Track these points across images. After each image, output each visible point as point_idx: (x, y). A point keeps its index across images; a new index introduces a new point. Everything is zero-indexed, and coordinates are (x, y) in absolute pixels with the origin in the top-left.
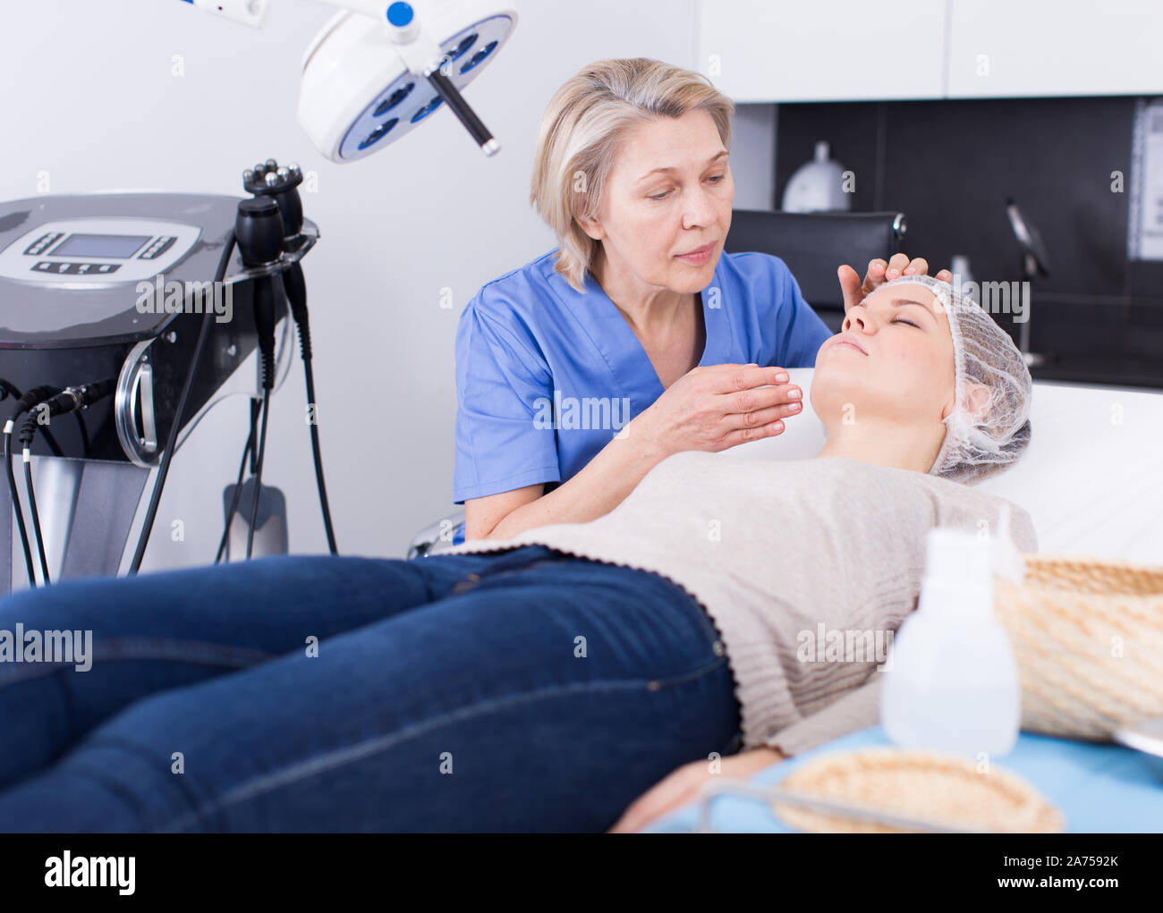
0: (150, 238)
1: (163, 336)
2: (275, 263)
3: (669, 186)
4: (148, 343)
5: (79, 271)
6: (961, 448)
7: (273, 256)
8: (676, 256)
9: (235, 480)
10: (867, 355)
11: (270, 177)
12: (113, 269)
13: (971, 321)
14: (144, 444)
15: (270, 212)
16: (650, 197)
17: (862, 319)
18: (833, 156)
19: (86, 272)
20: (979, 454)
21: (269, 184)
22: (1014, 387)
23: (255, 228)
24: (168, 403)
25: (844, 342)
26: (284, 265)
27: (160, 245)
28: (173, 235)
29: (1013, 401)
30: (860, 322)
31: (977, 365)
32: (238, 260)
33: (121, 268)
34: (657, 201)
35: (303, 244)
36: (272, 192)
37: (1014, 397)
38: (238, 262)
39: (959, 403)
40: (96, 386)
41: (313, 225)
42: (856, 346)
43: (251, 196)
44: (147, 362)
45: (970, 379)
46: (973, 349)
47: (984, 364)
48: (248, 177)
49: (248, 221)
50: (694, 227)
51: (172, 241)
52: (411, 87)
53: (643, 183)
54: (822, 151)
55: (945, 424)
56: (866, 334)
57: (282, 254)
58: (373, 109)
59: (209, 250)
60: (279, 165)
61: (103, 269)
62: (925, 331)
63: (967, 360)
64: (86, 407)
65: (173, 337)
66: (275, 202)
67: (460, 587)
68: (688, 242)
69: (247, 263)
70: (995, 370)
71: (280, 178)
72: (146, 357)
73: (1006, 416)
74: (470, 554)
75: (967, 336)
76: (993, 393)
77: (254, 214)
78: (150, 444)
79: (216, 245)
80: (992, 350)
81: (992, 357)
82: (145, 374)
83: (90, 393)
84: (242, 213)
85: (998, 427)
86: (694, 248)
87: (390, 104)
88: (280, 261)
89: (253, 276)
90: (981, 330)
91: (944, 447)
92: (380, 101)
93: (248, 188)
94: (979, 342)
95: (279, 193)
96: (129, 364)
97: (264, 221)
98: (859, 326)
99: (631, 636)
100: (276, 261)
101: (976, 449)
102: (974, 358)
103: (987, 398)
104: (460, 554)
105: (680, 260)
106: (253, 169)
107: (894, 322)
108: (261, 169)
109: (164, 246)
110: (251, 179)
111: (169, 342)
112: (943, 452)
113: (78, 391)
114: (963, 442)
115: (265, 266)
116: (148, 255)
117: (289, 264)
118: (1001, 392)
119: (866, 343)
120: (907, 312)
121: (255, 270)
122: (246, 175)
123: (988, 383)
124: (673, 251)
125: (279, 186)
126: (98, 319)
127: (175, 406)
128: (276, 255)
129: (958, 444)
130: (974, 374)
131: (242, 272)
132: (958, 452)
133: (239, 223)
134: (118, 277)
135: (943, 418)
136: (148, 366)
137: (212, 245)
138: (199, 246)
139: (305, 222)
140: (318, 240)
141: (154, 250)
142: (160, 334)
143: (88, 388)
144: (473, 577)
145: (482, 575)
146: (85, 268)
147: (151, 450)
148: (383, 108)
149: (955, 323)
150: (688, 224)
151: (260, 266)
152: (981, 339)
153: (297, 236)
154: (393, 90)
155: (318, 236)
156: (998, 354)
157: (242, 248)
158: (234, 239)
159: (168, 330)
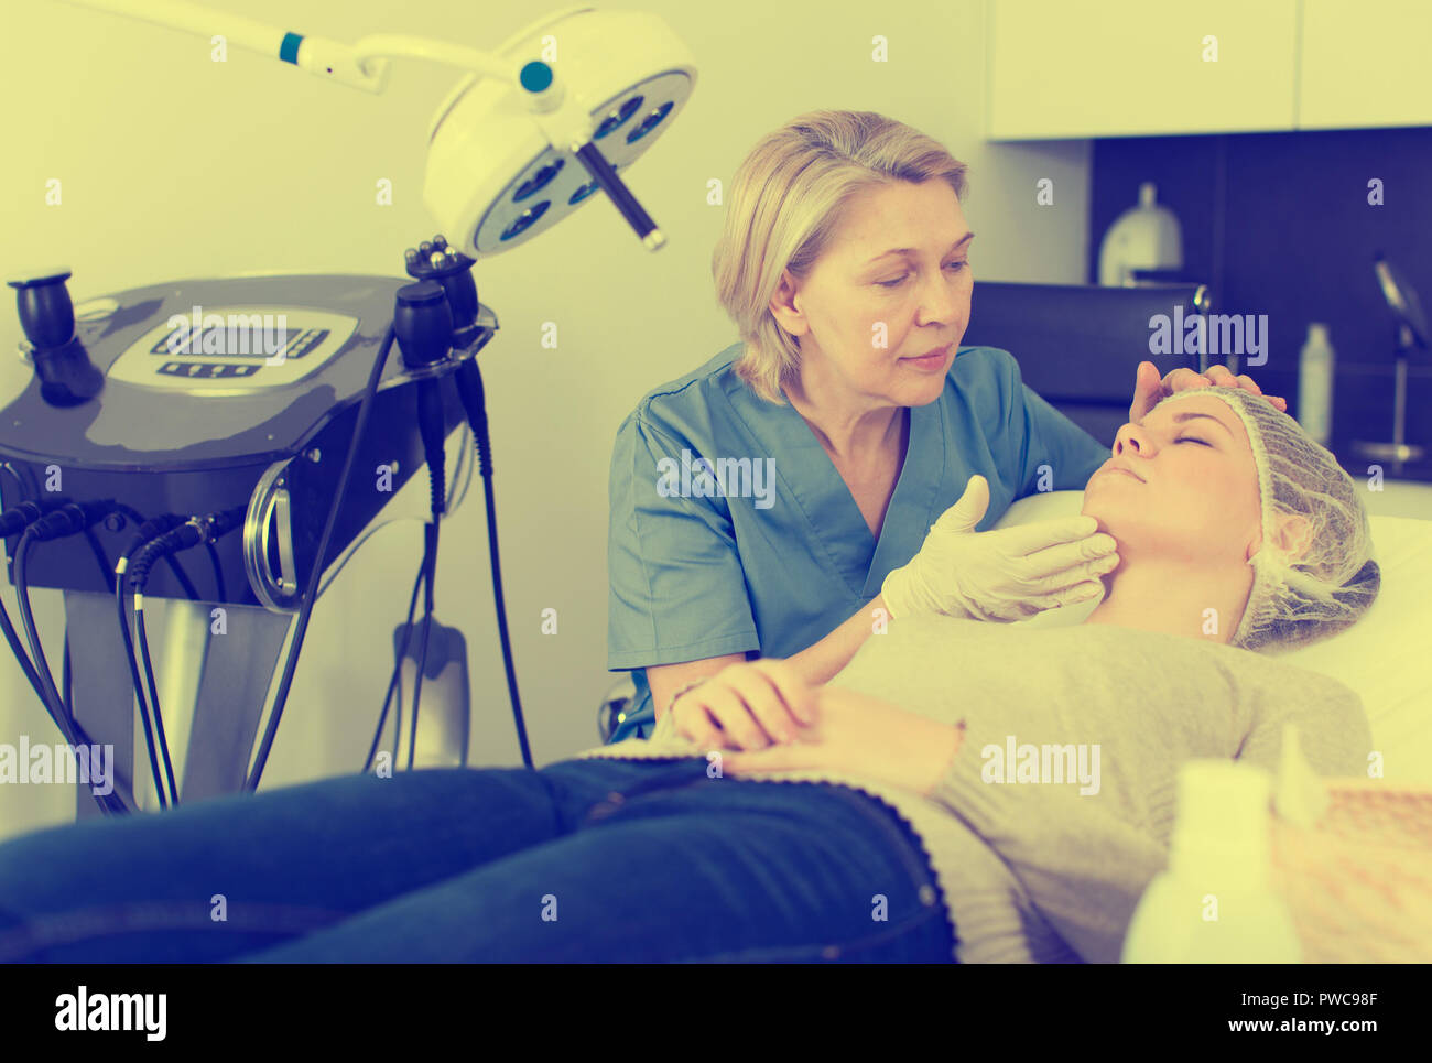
0: (298, 331)
1: (304, 454)
2: (442, 363)
3: (903, 271)
4: (284, 464)
5: (211, 373)
6: (1275, 598)
7: (440, 354)
8: (902, 358)
9: (404, 619)
10: (1145, 482)
11: (436, 258)
12: (252, 370)
13: (1278, 433)
14: (281, 587)
15: (435, 301)
16: (881, 283)
17: (1136, 439)
18: (1161, 200)
19: (220, 375)
20: (1301, 604)
21: (434, 266)
22: (1339, 512)
23: (417, 320)
24: (310, 536)
25: (1115, 468)
26: (453, 364)
27: (309, 340)
28: (326, 327)
29: (1339, 530)
30: (1135, 443)
31: (1288, 487)
32: (399, 359)
33: (261, 370)
34: (888, 288)
35: (480, 337)
36: (439, 276)
37: (1339, 525)
38: (399, 363)
39: (1267, 537)
40: (226, 514)
41: (491, 313)
42: (1129, 472)
43: (416, 280)
44: (282, 487)
45: (1280, 507)
46: (1281, 468)
47: (1297, 487)
48: (411, 258)
49: (408, 312)
50: (932, 324)
51: (324, 335)
52: (560, 164)
53: (875, 265)
54: (1148, 194)
55: (1252, 566)
56: (1142, 457)
57: (451, 350)
58: (511, 194)
59: (366, 346)
60: (448, 242)
61: (240, 370)
62: (1219, 450)
63: (1275, 483)
64: (214, 540)
65: (316, 456)
66: (442, 288)
67: (600, 811)
68: (921, 343)
69: (409, 363)
70: (1312, 493)
71: (449, 258)
72: (282, 481)
73: (1332, 548)
74: (623, 760)
75: (1272, 452)
76: (1311, 521)
77: (415, 304)
78: (289, 585)
79: (374, 340)
80: (1306, 467)
81: (1307, 477)
82: (281, 500)
83: (219, 523)
84: (401, 303)
85: (1324, 565)
86: (925, 351)
87: (533, 186)
88: (448, 360)
89: (416, 378)
90: (1292, 444)
91: (1252, 598)
92: (519, 183)
93: (411, 272)
94: (1290, 459)
95: (448, 276)
96: (261, 488)
97: (427, 311)
98: (1134, 448)
99: (803, 886)
100: (444, 359)
101: (1296, 597)
102: (1284, 479)
103: (1305, 530)
104: (611, 759)
105: (906, 365)
106: (418, 249)
107: (1179, 441)
108: (428, 247)
109: (314, 341)
110: (415, 261)
111: (312, 462)
112: (1251, 605)
113: (205, 522)
114: (1277, 589)
115: (431, 366)
116: (294, 353)
117: (458, 364)
118: (1320, 520)
119: (1142, 468)
120: (1195, 428)
121: (418, 372)
122: (408, 255)
123: (1303, 509)
124: (900, 353)
125: (448, 268)
126: (227, 434)
127: (318, 538)
128: (444, 354)
129: (1268, 592)
130: (1285, 500)
131: (403, 373)
132: (1272, 603)
133: (398, 315)
134: (258, 380)
135: (1248, 558)
136: (284, 492)
137: (369, 339)
138: (354, 341)
139: (481, 310)
140: (496, 332)
141: (301, 347)
142: (300, 452)
143: (216, 518)
144: (616, 798)
145: (627, 795)
146: (218, 370)
147: (289, 593)
148: (523, 192)
149: (1255, 437)
150: (924, 320)
151: (424, 366)
152: (1292, 455)
153: (472, 327)
154: (537, 167)
155: (497, 328)
156: (1315, 473)
157: (402, 345)
158: (392, 335)
159: (311, 446)
